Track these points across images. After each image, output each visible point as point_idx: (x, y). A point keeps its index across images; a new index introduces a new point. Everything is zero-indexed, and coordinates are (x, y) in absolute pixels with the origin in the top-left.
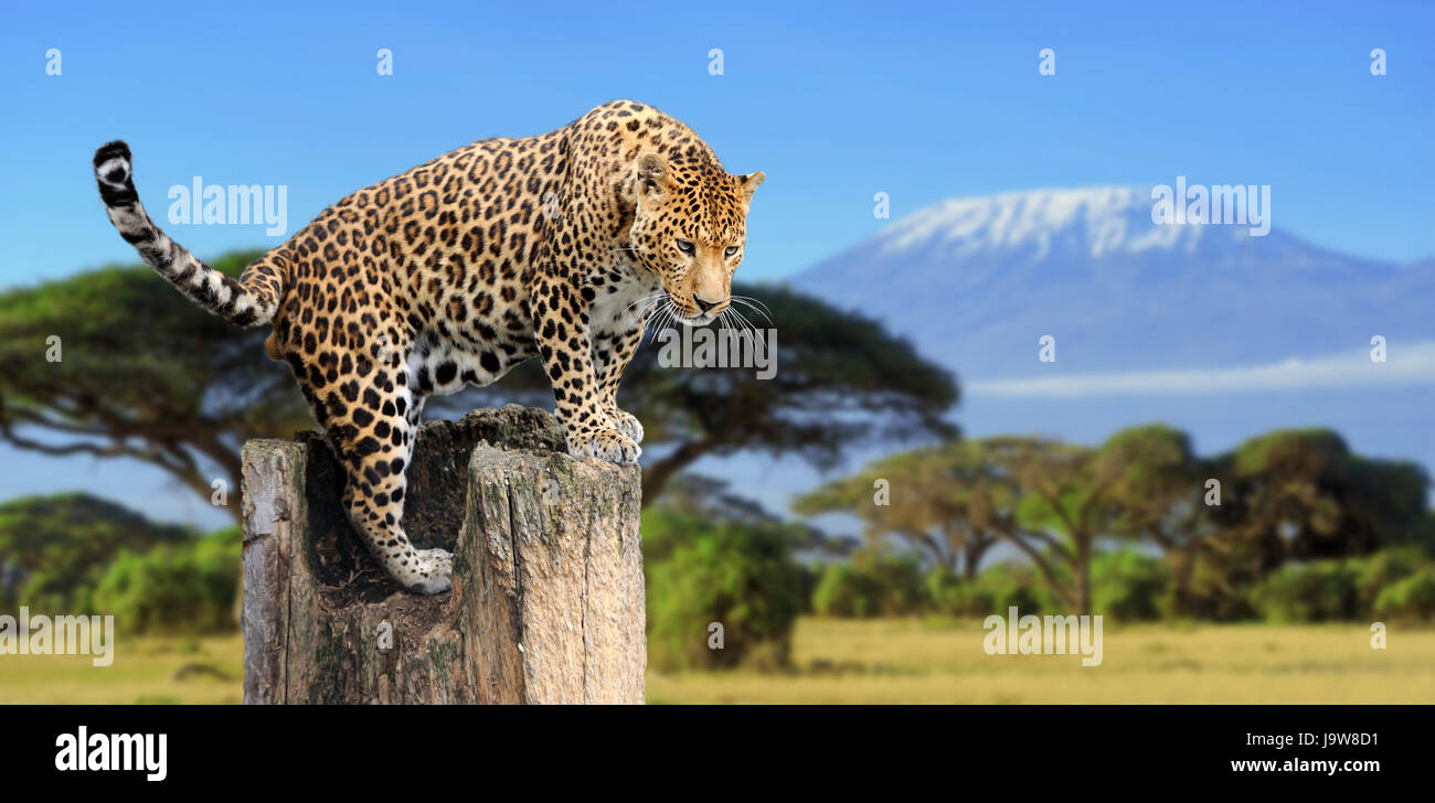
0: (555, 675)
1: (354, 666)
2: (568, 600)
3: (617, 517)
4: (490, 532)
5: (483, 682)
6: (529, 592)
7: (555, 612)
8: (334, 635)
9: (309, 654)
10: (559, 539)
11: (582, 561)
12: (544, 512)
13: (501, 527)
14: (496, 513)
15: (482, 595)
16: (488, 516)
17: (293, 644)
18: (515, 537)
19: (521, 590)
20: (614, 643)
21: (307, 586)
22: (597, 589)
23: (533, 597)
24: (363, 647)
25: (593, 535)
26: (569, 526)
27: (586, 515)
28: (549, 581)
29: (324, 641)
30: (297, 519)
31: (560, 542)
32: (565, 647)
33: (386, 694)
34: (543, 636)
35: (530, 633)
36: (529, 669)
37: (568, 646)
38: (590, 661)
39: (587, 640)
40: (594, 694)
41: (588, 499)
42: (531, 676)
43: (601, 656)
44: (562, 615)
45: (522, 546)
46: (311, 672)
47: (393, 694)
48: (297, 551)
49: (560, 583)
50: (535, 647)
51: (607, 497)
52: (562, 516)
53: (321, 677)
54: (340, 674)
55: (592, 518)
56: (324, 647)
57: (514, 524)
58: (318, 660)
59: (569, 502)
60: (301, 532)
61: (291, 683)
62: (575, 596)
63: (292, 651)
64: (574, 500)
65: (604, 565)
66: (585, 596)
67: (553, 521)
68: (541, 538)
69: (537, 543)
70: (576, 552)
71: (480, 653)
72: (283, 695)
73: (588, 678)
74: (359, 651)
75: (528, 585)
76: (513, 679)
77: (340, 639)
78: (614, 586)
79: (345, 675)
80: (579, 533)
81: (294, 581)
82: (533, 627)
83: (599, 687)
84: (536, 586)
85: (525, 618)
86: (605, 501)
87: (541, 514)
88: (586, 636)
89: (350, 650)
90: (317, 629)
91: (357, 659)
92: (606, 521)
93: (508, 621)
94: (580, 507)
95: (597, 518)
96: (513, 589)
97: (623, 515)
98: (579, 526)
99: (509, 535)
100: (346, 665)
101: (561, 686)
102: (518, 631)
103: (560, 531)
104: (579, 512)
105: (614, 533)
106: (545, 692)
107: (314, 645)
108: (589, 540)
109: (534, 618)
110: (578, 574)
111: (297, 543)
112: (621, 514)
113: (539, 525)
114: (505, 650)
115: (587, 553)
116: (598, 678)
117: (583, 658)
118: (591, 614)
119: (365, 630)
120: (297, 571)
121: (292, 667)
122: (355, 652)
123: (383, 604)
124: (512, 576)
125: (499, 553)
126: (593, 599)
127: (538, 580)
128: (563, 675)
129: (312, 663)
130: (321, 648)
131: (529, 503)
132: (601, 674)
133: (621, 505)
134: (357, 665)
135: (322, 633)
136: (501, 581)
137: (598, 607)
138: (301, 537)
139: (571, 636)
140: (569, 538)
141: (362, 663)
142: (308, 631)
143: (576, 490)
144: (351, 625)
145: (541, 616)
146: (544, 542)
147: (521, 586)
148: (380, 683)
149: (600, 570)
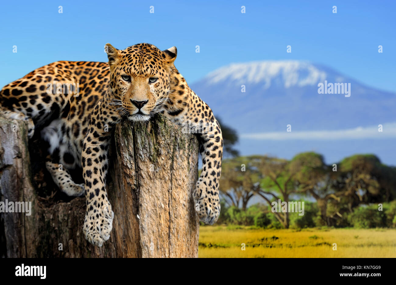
0: (155, 231)
1: (56, 236)
2: (162, 192)
3: (187, 151)
4: (124, 153)
5: (119, 240)
6: (142, 186)
7: (156, 198)
8: (46, 220)
9: (35, 230)
10: (158, 159)
11: (169, 171)
12: (151, 143)
13: (129, 151)
14: (126, 143)
15: (118, 193)
16: (122, 145)
17: (27, 224)
18: (136, 156)
19: (139, 186)
20: (184, 217)
21: (32, 194)
22: (177, 187)
23: (145, 189)
24: (60, 225)
25: (175, 158)
26: (163, 152)
27: (172, 147)
28: (152, 181)
29: (42, 224)
30: (25, 158)
31: (158, 160)
32: (160, 216)
33: (72, 249)
34: (149, 210)
35: (143, 208)
36: (142, 227)
37: (162, 216)
38: (172, 225)
39: (171, 214)
40: (174, 243)
41: (173, 138)
42: (143, 231)
43: (178, 223)
44: (159, 200)
45: (140, 161)
46: (36, 240)
47: (76, 249)
48: (26, 175)
49: (158, 182)
50: (145, 216)
51: (182, 138)
52: (160, 146)
53: (41, 242)
54: (50, 241)
55: (175, 149)
56: (42, 227)
57: (136, 149)
58: (40, 233)
59: (163, 138)
60: (27, 165)
61: (28, 245)
62: (165, 190)
63: (27, 228)
64: (166, 137)
65: (180, 175)
66: (170, 191)
67: (155, 148)
68: (149, 157)
69: (147, 160)
70: (166, 166)
71: (117, 224)
72: (25, 252)
73: (171, 235)
74: (59, 227)
75: (142, 183)
76: (134, 235)
77: (49, 222)
78: (185, 187)
79: (52, 241)
80: (168, 156)
81: (25, 191)
82: (144, 205)
83: (176, 240)
84: (146, 184)
85: (140, 200)
86: (181, 140)
87: (149, 144)
88: (171, 212)
89: (54, 228)
90: (38, 217)
91: (58, 232)
92: (181, 152)
93: (131, 204)
94: (169, 142)
95: (177, 149)
96: (134, 185)
97: (190, 150)
98: (168, 153)
99: (133, 155)
100: (53, 236)
101: (158, 237)
102: (137, 208)
103: (159, 155)
104: (168, 144)
105: (185, 159)
106: (150, 240)
107: (37, 225)
108: (173, 161)
109: (145, 201)
110: (167, 178)
111: (26, 171)
112: (189, 149)
113: (148, 150)
114: (130, 220)
115: (172, 168)
116: (176, 235)
117: (169, 223)
118: (173, 200)
119: (61, 216)
120: (26, 186)
121: (28, 237)
122: (56, 228)
123: (69, 203)
124: (134, 178)
125: (128, 164)
126: (175, 192)
127: (147, 180)
128: (159, 231)
129: (37, 235)
130: (40, 227)
131: (143, 138)
132: (178, 233)
133: (189, 145)
134: (58, 234)
135: (40, 220)
136: (129, 180)
137: (177, 196)
138: (27, 168)
139: (163, 211)
140: (163, 158)
141: (60, 234)
142: (34, 218)
143: (167, 132)
144: (54, 215)
145: (148, 200)
146: (150, 160)
147: (139, 183)
148: (69, 244)
149: (178, 178)
